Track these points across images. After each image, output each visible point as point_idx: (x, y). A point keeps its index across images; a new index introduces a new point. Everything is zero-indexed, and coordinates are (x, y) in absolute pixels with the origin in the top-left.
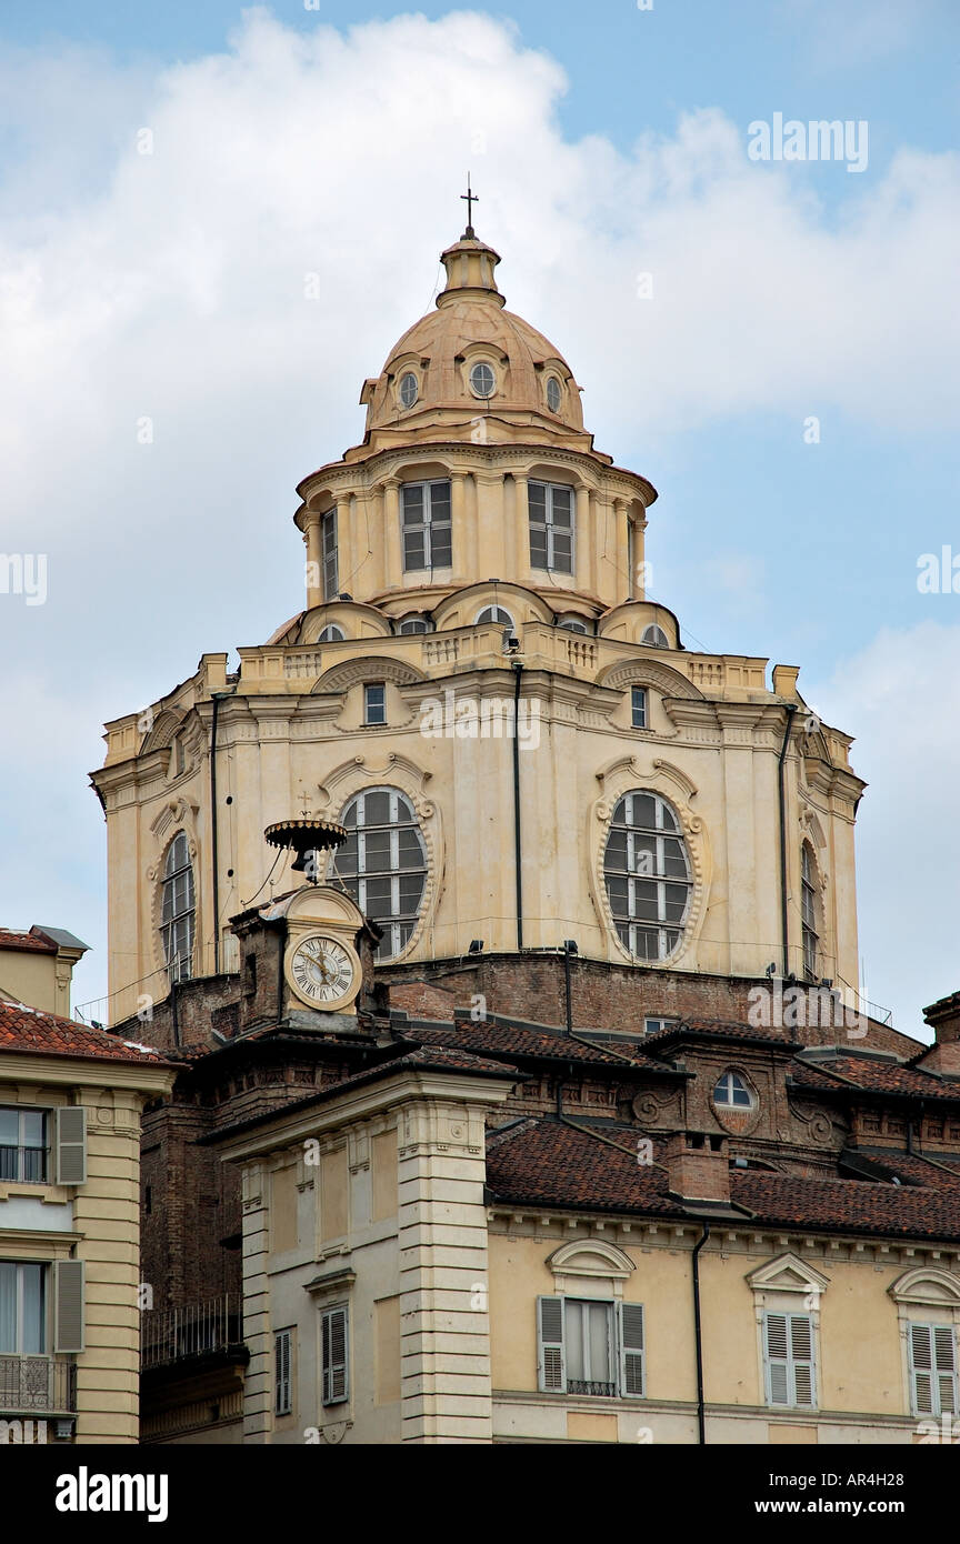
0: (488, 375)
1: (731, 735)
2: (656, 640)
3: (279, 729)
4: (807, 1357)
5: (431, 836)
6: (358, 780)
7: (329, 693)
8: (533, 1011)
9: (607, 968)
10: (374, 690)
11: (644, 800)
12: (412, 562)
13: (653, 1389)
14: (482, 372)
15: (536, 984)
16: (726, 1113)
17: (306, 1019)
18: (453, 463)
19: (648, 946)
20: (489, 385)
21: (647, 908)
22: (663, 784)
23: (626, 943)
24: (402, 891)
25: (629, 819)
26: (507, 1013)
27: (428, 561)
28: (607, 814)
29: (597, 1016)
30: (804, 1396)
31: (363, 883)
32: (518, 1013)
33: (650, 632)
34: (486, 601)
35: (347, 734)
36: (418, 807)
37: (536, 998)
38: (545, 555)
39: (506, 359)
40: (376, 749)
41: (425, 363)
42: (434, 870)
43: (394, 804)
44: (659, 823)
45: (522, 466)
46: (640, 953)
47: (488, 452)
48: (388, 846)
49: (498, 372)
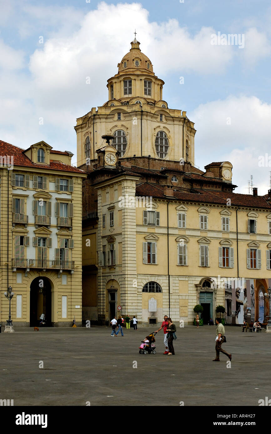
0: (138, 63)
1: (175, 122)
2: (164, 107)
3: (104, 120)
4: (184, 220)
5: (128, 138)
6: (116, 129)
7: (112, 114)
8: (143, 166)
9: (155, 159)
10: (119, 114)
11: (162, 133)
12: (125, 93)
13: (161, 225)
14: (137, 62)
15: (144, 162)
16: (173, 182)
17: (107, 166)
18: (132, 77)
19: (162, 156)
20: (138, 64)
21: (162, 150)
22: (165, 130)
23: (158, 156)
24: (123, 147)
25: (159, 136)
27: (128, 93)
28: (156, 135)
29: (153, 167)
30: (184, 225)
31: (117, 145)
32: (141, 166)
33: (163, 105)
34: (137, 100)
35: (115, 121)
36: (126, 133)
37: (144, 164)
38: (147, 92)
39: (141, 60)
40: (119, 124)
41: (128, 60)
42: (128, 144)
43: (122, 133)
44: (164, 136)
45: (143, 78)
46: (160, 157)
47: (138, 75)
48: (121, 139)
49: (139, 62)
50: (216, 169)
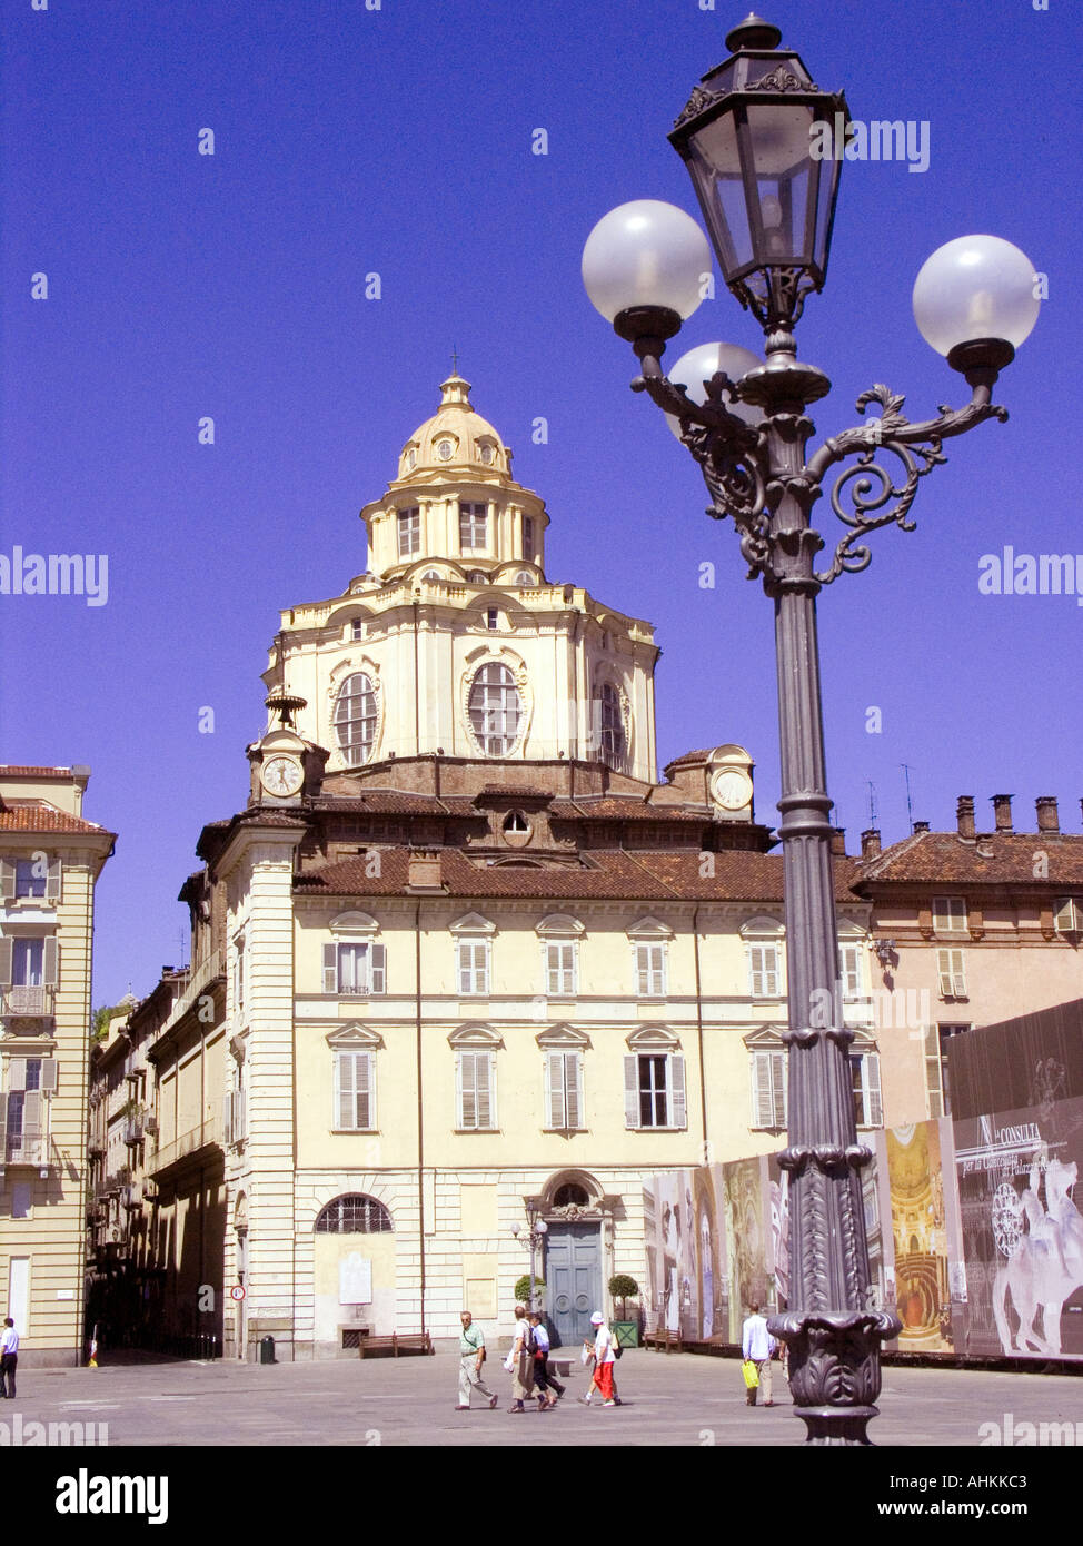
0: (448, 447)
1: (543, 630)
2: (525, 580)
3: (313, 647)
4: (483, 966)
5: (379, 702)
6: (346, 671)
7: (335, 623)
8: (418, 787)
9: (462, 762)
10: (357, 624)
12: (404, 551)
13: (393, 988)
14: (445, 446)
15: (420, 773)
16: (512, 836)
17: (271, 800)
18: (422, 499)
20: (449, 452)
22: (506, 659)
24: (353, 730)
25: (485, 679)
26: (404, 789)
27: (410, 550)
28: (470, 677)
29: (456, 787)
30: (481, 987)
31: (350, 726)
32: (411, 790)
33: (520, 577)
34: (427, 568)
35: (343, 647)
36: (374, 684)
37: (419, 781)
38: (477, 535)
39: (457, 439)
40: (354, 653)
41: (418, 447)
42: (380, 717)
43: (364, 682)
44: (503, 680)
45: (454, 496)
46: (491, 751)
47: (438, 491)
48: (361, 704)
49: (453, 444)
50: (693, 773)
